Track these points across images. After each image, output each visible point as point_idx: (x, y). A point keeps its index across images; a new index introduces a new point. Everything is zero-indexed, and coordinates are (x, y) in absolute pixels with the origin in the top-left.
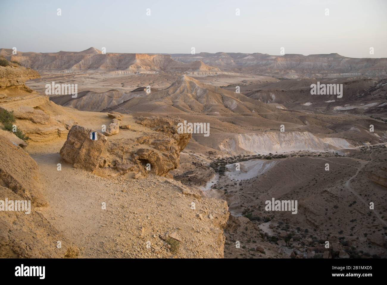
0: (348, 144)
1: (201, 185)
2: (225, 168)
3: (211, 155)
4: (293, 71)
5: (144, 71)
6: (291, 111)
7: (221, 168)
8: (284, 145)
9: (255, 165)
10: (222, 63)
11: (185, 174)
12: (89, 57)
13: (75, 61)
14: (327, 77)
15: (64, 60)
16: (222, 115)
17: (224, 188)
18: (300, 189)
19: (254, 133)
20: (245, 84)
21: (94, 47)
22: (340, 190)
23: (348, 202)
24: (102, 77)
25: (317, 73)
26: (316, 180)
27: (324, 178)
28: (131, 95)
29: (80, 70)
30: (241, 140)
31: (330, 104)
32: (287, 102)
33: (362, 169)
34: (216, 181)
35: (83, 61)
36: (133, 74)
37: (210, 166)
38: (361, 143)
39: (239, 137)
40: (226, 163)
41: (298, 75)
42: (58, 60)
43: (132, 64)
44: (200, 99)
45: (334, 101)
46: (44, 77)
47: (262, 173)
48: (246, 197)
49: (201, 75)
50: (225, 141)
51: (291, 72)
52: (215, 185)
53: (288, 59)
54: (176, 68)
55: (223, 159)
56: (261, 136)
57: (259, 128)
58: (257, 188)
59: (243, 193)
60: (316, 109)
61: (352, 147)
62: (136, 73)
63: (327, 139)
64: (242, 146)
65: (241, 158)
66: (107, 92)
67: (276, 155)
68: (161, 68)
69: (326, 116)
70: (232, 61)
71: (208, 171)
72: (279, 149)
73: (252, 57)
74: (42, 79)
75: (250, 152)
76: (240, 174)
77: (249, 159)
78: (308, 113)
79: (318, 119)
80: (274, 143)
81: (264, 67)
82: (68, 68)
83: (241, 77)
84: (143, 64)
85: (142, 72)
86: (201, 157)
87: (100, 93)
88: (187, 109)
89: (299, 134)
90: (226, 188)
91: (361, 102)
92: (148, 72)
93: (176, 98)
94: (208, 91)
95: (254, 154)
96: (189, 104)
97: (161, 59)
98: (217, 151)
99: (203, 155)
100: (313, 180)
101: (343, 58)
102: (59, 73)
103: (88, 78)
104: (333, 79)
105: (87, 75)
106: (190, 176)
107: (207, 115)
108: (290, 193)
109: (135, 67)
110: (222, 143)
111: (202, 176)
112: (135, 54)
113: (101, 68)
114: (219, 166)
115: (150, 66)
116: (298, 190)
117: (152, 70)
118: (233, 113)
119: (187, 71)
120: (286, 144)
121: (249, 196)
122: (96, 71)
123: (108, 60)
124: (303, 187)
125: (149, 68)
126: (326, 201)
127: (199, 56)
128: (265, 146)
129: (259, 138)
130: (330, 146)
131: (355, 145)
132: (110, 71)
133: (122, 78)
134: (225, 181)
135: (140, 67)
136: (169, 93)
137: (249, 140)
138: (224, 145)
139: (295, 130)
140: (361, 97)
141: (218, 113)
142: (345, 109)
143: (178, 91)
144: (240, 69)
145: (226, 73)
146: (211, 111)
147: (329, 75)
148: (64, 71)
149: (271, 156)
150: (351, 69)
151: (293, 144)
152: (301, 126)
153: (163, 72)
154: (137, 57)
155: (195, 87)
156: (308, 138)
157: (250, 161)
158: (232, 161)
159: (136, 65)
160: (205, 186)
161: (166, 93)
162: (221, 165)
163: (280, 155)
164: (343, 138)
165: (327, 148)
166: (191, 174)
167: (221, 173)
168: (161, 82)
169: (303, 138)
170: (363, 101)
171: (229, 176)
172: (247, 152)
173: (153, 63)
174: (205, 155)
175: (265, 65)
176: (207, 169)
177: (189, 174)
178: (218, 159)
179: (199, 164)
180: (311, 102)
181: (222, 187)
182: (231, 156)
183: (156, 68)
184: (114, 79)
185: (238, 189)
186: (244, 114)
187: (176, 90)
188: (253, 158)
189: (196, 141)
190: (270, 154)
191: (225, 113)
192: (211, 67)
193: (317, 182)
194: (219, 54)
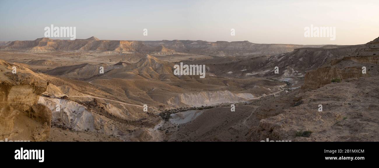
0: (253, 96)
1: (150, 127)
2: (170, 116)
3: (161, 108)
4: (222, 52)
5: (125, 52)
6: (218, 77)
7: (166, 116)
8: (212, 100)
9: (190, 114)
10: (177, 47)
11: (140, 120)
12: (91, 42)
13: (82, 45)
14: (243, 55)
15: (76, 44)
16: (172, 81)
17: (167, 130)
18: (217, 128)
19: (191, 93)
20: (191, 60)
21: (94, 36)
22: (240, 126)
23: (244, 133)
24: (98, 55)
25: (237, 53)
26: (227, 122)
27: (232, 119)
28: (113, 67)
29: (85, 50)
30: (183, 97)
31: (244, 72)
32: (217, 72)
33: (255, 112)
34: (162, 125)
35: (87, 45)
36: (118, 53)
37: (159, 115)
38: (261, 95)
39: (181, 95)
40: (171, 113)
41: (225, 54)
42: (72, 44)
43: (118, 47)
44: (157, 71)
45: (246, 70)
46: (63, 54)
47: (194, 119)
48: (181, 135)
49: (162, 55)
50: (172, 98)
51: (221, 52)
52: (161, 127)
53: (219, 44)
54: (146, 50)
55: (169, 110)
56: (196, 94)
57: (196, 89)
58: (189, 129)
59: (179, 132)
60: (235, 75)
61: (255, 98)
62: (119, 53)
63: (240, 94)
64: (183, 101)
65: (182, 110)
66: (98, 65)
67: (206, 107)
68: (136, 50)
69: (240, 80)
70: (183, 45)
71: (157, 118)
72: (208, 103)
73: (196, 43)
74: (62, 55)
75: (188, 105)
76: (179, 120)
77: (187, 110)
78: (230, 78)
79: (235, 82)
80: (205, 99)
81: (204, 50)
82: (77, 49)
83: (189, 56)
84: (125, 48)
85: (123, 53)
86: (154, 109)
87: (94, 65)
88: (148, 77)
89: (222, 92)
90: (168, 130)
91: (261, 70)
92: (127, 53)
93: (141, 69)
94: (163, 65)
95: (191, 107)
96: (150, 73)
97: (136, 44)
98: (166, 105)
99: (156, 108)
100: (225, 122)
101: (251, 43)
102: (72, 52)
103: (89, 55)
104: (246, 56)
105: (89, 54)
106: (143, 121)
107: (162, 81)
108: (211, 131)
109: (119, 49)
110: (169, 100)
111: (152, 122)
112: (119, 41)
113: (98, 49)
114: (166, 115)
115: (129, 49)
116: (216, 129)
117: (130, 51)
118: (179, 79)
119: (153, 52)
120: (213, 99)
121: (183, 134)
122: (95, 51)
123: (102, 45)
124: (219, 127)
125: (128, 50)
126: (231, 134)
127: (162, 42)
128: (199, 101)
129: (195, 96)
130: (242, 99)
131: (257, 96)
132: (103, 51)
133: (110, 56)
134: (168, 125)
135: (123, 49)
136: (137, 66)
137: (188, 97)
138: (171, 101)
139: (219, 89)
140: (261, 67)
141: (169, 80)
142: (252, 75)
143: (143, 65)
144: (188, 51)
145: (179, 53)
146: (164, 78)
147: (244, 54)
148: (75, 51)
149: (203, 108)
150: (256, 50)
151: (218, 99)
152: (224, 87)
153: (137, 52)
154: (120, 43)
155: (154, 62)
156: (227, 94)
157: (188, 111)
158: (175, 111)
159: (120, 48)
160: (153, 128)
161: (135, 66)
162: (167, 114)
163: (209, 107)
164: (250, 93)
165: (240, 100)
166: (144, 120)
167: (166, 119)
168: (135, 59)
169: (224, 94)
170: (262, 69)
171: (172, 122)
172: (186, 105)
173: (131, 47)
174: (157, 107)
175: (204, 48)
176: (156, 117)
177: (143, 120)
178: (166, 110)
179: (151, 114)
180: (232, 71)
181: (165, 129)
182: (175, 108)
183: (133, 50)
184: (105, 56)
185: (176, 130)
186: (187, 80)
187: (142, 64)
188: (190, 109)
189: (152, 98)
190: (202, 106)
191: (174, 80)
192: (169, 50)
193: (227, 123)
194: (175, 41)
